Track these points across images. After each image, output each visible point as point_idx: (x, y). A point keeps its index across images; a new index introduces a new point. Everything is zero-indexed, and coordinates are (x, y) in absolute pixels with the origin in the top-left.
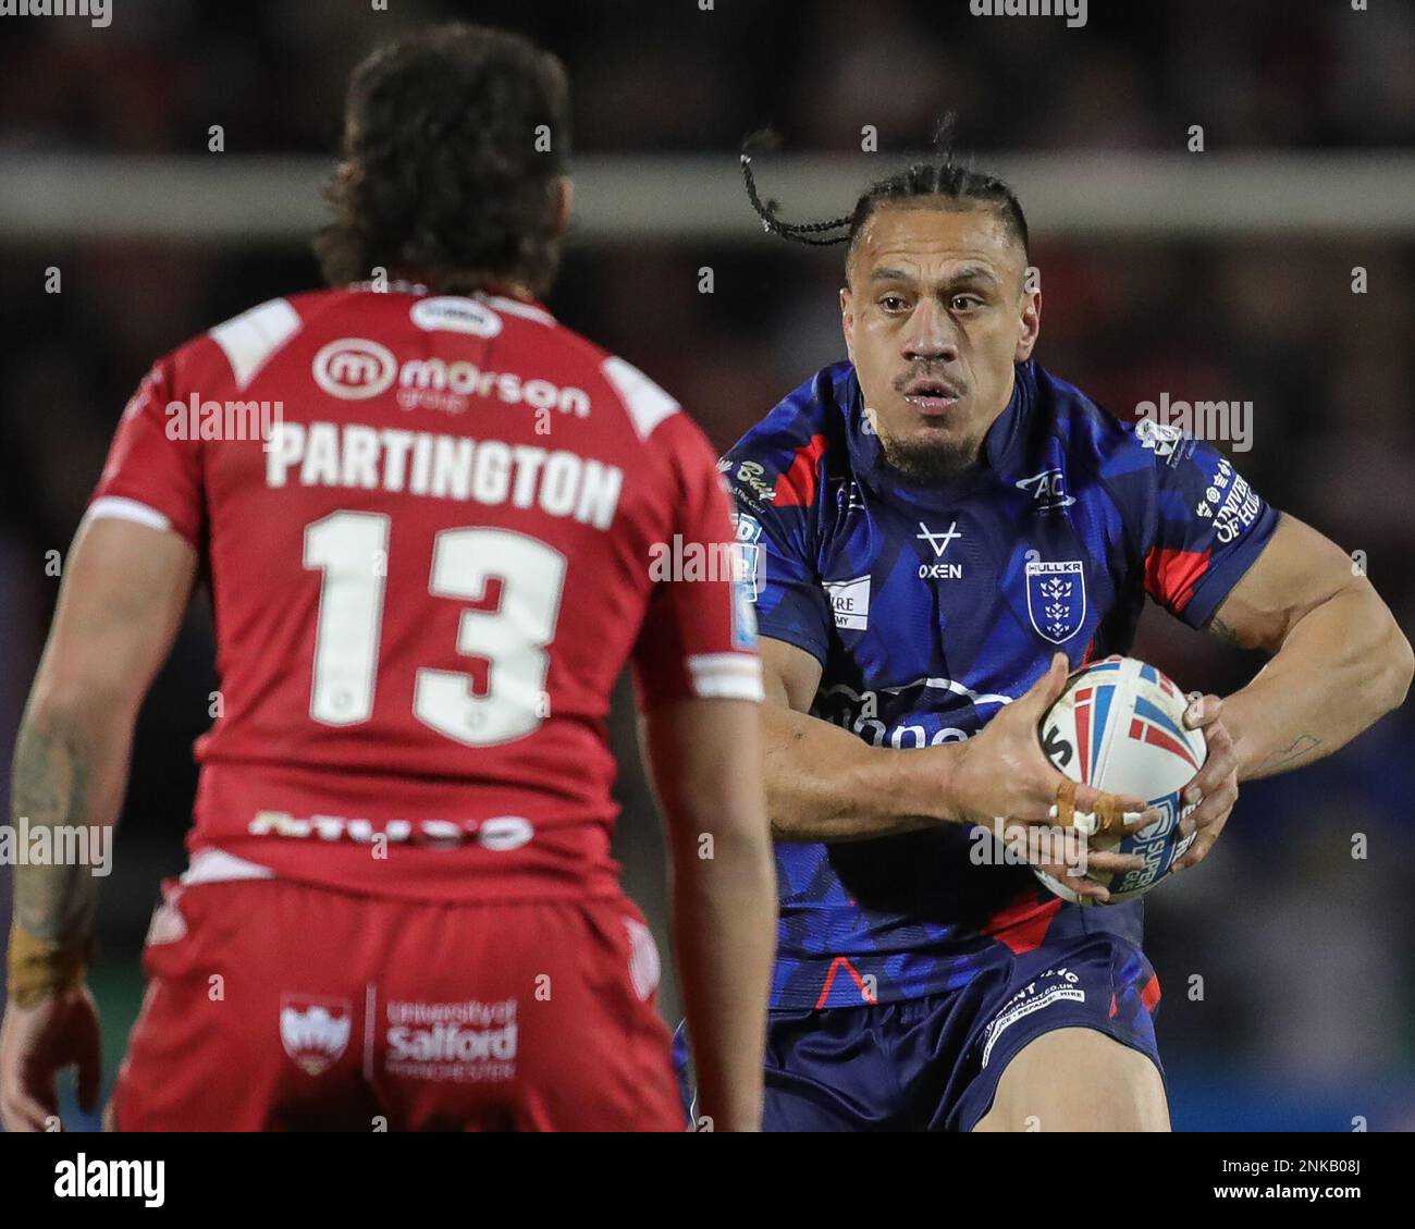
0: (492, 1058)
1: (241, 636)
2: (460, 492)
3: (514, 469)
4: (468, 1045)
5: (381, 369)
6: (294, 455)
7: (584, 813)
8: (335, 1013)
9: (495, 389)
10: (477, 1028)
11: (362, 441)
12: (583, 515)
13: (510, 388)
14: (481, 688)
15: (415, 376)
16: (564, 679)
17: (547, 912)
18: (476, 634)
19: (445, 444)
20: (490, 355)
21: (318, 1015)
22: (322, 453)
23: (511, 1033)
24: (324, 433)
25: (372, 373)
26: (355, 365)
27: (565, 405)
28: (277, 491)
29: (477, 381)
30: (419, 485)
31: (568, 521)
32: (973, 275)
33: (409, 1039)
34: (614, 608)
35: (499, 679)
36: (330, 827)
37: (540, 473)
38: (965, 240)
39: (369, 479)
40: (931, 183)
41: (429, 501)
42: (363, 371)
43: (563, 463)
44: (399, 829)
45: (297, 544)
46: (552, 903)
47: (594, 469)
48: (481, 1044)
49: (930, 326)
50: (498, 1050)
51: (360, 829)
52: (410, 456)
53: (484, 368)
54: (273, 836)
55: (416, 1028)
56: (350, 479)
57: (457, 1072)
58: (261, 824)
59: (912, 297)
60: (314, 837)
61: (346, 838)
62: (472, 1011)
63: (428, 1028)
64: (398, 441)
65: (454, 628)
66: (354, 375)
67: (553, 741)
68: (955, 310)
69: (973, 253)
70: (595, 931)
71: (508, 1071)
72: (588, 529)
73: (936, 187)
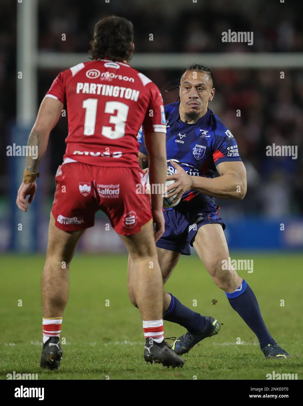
0: (115, 194)
1: (72, 120)
2: (110, 95)
3: (120, 91)
4: (111, 192)
5: (98, 74)
6: (81, 88)
7: (132, 151)
8: (88, 185)
9: (118, 77)
10: (112, 189)
11: (93, 86)
12: (132, 99)
13: (120, 77)
14: (113, 129)
15: (104, 75)
16: (128, 127)
17: (124, 169)
18: (113, 120)
19: (108, 86)
20: (117, 72)
21: (85, 186)
22: (86, 88)
23: (118, 190)
24: (87, 85)
25: (96, 75)
26: (93, 73)
27: (130, 80)
28: (78, 94)
29: (114, 76)
30: (103, 94)
31: (130, 100)
32: (202, 84)
33: (101, 191)
34: (138, 115)
35: (117, 128)
36: (87, 153)
37: (125, 91)
38: (201, 78)
39: (94, 93)
40: (196, 67)
41: (105, 96)
42: (94, 74)
43: (129, 90)
44: (98, 154)
45: (82, 104)
46: (125, 168)
47: (134, 91)
48: (113, 192)
49: (193, 93)
50: (116, 193)
51: (92, 154)
52: (102, 88)
53: (116, 74)
54: (77, 155)
55: (102, 189)
56: (91, 92)
57: (108, 197)
58: (75, 153)
59: (191, 87)
60: (84, 155)
61: (89, 155)
62: (111, 186)
63: (104, 189)
64: (100, 86)
65: (109, 119)
66: (93, 75)
67: (127, 139)
68: (198, 90)
69: (202, 80)
70: (133, 173)
71: (118, 197)
72: (133, 101)
73: (197, 68)
